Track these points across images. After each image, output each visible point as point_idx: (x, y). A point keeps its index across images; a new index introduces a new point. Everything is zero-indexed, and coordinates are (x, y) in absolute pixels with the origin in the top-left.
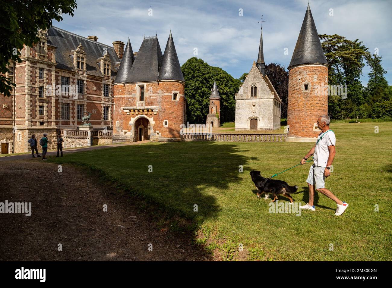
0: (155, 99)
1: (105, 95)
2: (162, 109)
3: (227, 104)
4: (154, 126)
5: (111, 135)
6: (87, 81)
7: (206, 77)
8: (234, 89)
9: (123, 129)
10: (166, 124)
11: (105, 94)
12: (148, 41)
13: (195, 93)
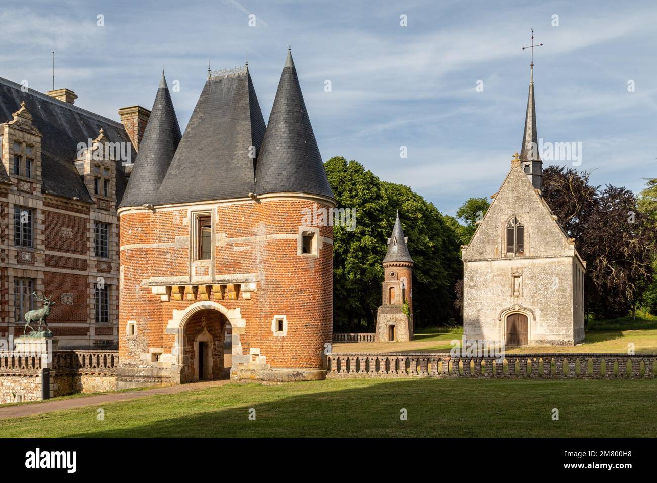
0: (246, 252)
1: (99, 253)
2: (268, 282)
3: (427, 279)
4: (243, 333)
5: (112, 365)
6: (44, 212)
7: (371, 207)
8: (444, 240)
9: (149, 345)
10: (280, 328)
11: (99, 248)
12: (220, 81)
13: (344, 250)
